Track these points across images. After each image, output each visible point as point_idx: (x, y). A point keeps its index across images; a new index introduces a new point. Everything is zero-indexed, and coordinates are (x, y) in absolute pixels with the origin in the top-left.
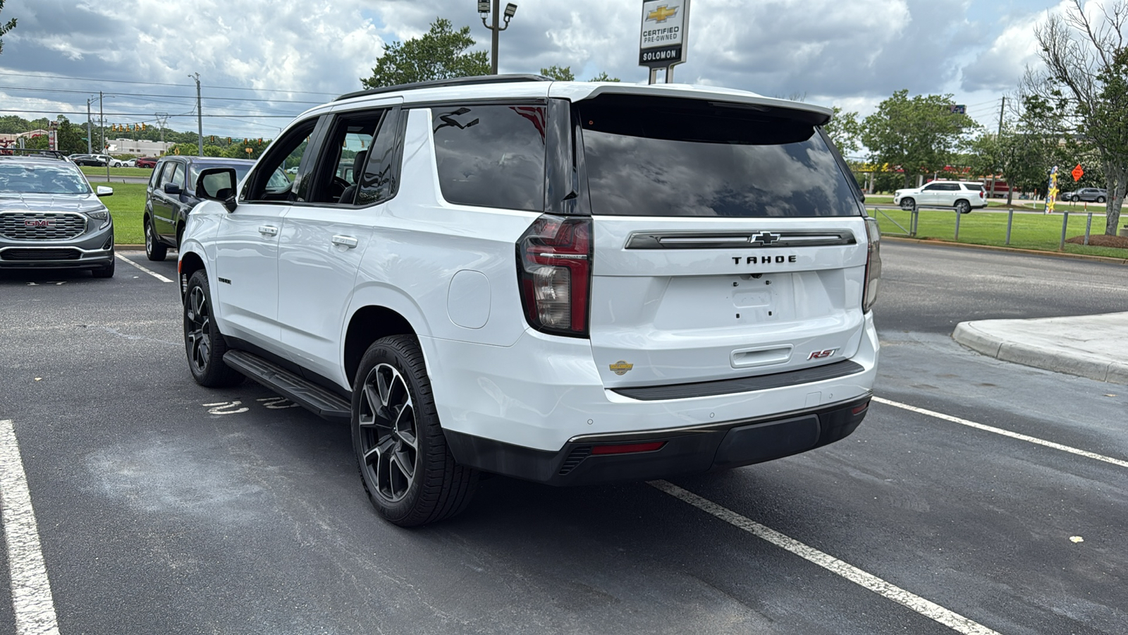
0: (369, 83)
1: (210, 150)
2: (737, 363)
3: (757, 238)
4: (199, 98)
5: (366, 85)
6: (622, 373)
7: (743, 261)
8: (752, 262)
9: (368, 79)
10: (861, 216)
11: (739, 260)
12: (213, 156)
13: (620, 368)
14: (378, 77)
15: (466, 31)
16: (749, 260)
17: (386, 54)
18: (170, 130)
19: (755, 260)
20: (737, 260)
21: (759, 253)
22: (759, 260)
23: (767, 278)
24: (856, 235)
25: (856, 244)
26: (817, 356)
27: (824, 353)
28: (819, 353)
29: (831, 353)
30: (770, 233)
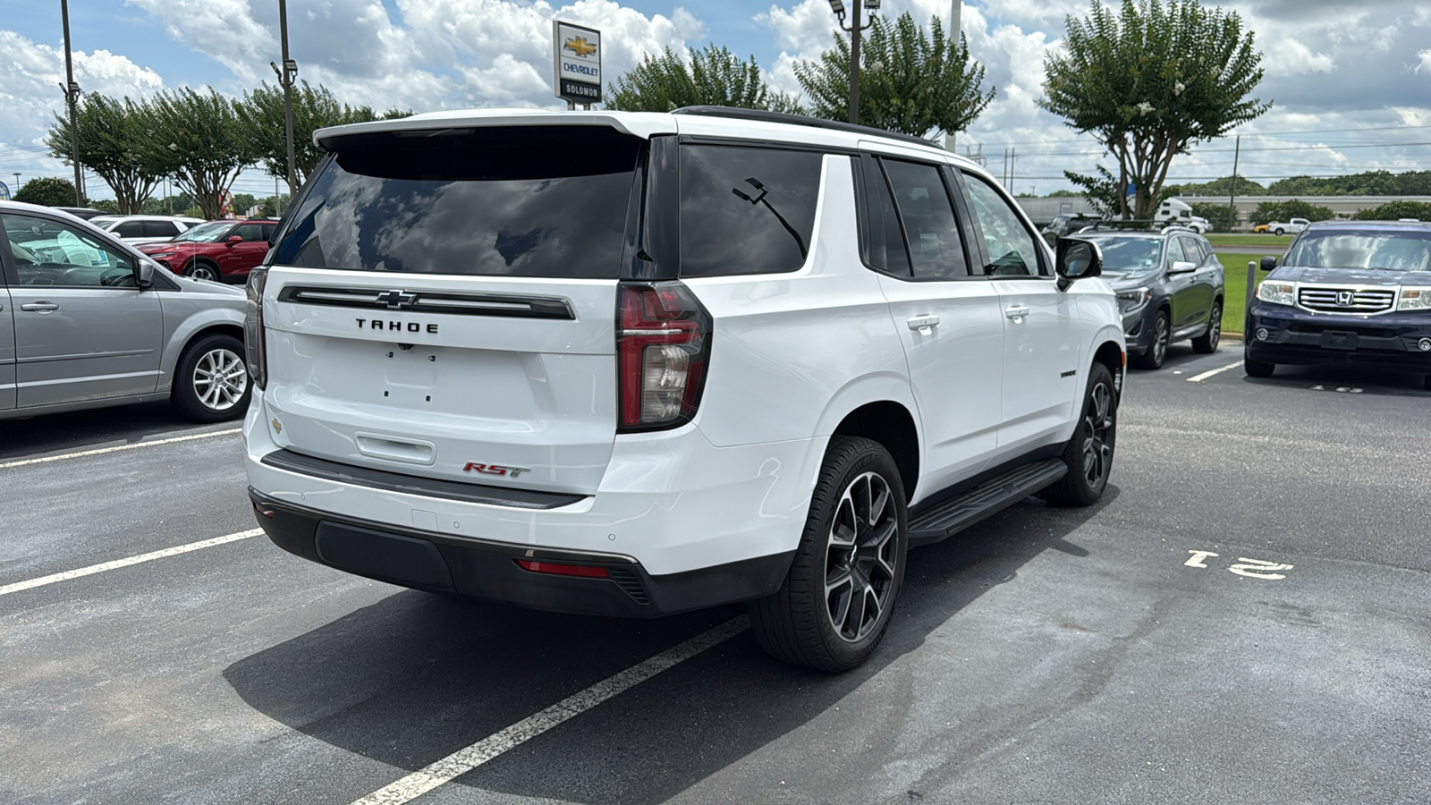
2: (365, 449)
3: (382, 298)
6: (278, 432)
7: (367, 325)
8: (377, 327)
10: (616, 277)
11: (363, 323)
13: (277, 427)
16: (374, 324)
19: (381, 325)
20: (361, 322)
21: (383, 316)
22: (386, 325)
23: (433, 353)
24: (577, 306)
25: (574, 319)
26: (481, 468)
27: (492, 468)
28: (483, 466)
29: (509, 472)
30: (401, 292)
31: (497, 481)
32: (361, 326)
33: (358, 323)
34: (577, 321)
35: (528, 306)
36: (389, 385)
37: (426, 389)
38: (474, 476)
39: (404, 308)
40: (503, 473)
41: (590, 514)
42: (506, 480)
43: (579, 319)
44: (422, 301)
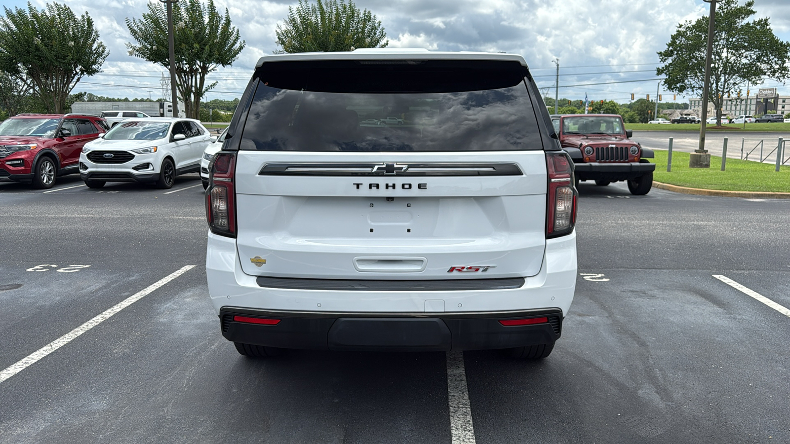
0: (663, 54)
1: (569, 110)
2: (361, 267)
3: (379, 169)
4: (558, 76)
5: (661, 56)
6: (260, 266)
7: (365, 187)
8: (374, 188)
9: (663, 52)
10: (543, 149)
11: (360, 186)
12: (571, 113)
13: (258, 262)
14: (671, 48)
15: (750, 4)
16: (370, 186)
17: (678, 31)
18: (550, 98)
19: (377, 186)
20: (358, 186)
21: (382, 181)
22: (382, 186)
23: (408, 201)
24: (523, 167)
25: (522, 174)
26: (460, 270)
27: (470, 268)
28: (463, 268)
29: (481, 269)
30: (395, 164)
31: (473, 276)
32: (358, 187)
33: (356, 186)
34: (524, 176)
35: (492, 169)
36: (373, 225)
37: (407, 225)
38: (455, 275)
39: (398, 175)
40: (477, 270)
41: (544, 287)
42: (480, 274)
43: (526, 174)
44: (411, 170)
